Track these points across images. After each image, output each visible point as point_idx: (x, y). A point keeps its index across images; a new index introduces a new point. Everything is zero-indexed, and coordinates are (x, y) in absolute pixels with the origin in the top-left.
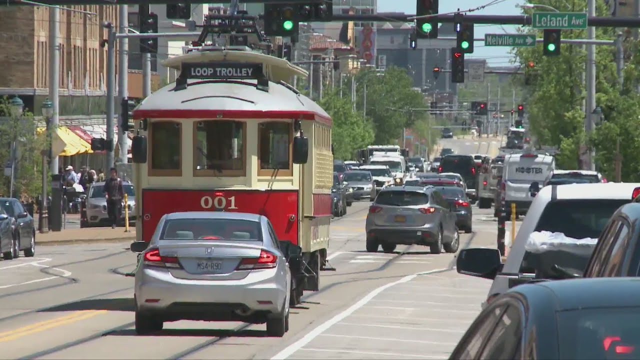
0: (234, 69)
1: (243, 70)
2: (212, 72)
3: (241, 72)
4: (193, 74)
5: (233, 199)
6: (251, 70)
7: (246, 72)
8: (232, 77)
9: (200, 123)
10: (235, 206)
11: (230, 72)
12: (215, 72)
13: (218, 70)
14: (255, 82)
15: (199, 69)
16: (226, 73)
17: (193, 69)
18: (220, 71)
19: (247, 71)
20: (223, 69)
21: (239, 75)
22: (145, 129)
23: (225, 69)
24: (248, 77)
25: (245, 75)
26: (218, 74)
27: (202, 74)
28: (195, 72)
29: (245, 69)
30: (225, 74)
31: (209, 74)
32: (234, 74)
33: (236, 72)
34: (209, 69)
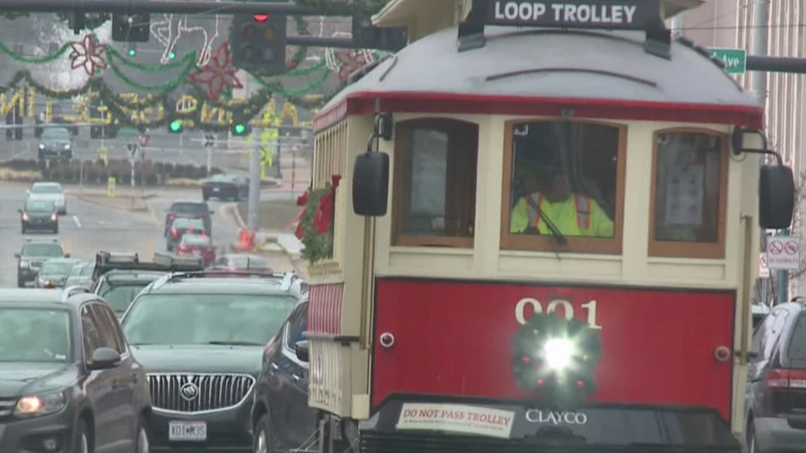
0: (594, 8)
1: (615, 8)
2: (543, 11)
3: (609, 14)
4: (498, 15)
5: (592, 306)
6: (633, 9)
7: (620, 14)
8: (590, 24)
9: (520, 126)
10: (597, 323)
11: (584, 13)
12: (550, 12)
13: (557, 7)
14: (640, 36)
15: (514, 5)
16: (575, 15)
17: (498, 5)
18: (562, 12)
19: (623, 11)
20: (567, 7)
21: (605, 19)
22: (387, 138)
23: (574, 8)
24: (624, 26)
25: (619, 20)
26: (557, 17)
27: (518, 15)
28: (502, 11)
29: (619, 8)
30: (573, 19)
31: (535, 17)
32: (595, 19)
33: (599, 14)
34: (536, 6)
